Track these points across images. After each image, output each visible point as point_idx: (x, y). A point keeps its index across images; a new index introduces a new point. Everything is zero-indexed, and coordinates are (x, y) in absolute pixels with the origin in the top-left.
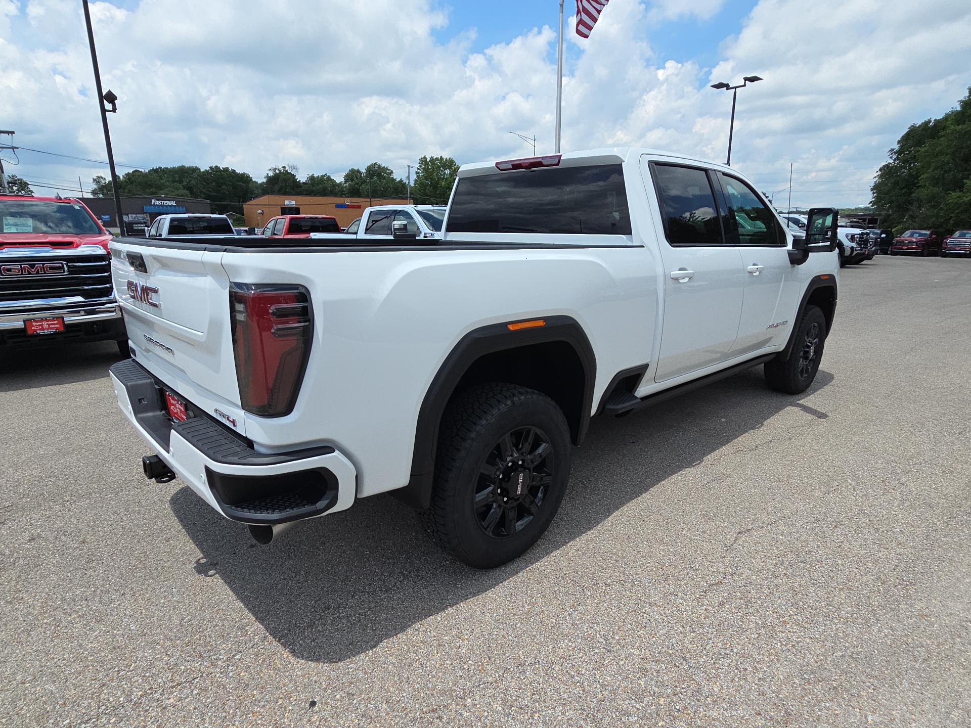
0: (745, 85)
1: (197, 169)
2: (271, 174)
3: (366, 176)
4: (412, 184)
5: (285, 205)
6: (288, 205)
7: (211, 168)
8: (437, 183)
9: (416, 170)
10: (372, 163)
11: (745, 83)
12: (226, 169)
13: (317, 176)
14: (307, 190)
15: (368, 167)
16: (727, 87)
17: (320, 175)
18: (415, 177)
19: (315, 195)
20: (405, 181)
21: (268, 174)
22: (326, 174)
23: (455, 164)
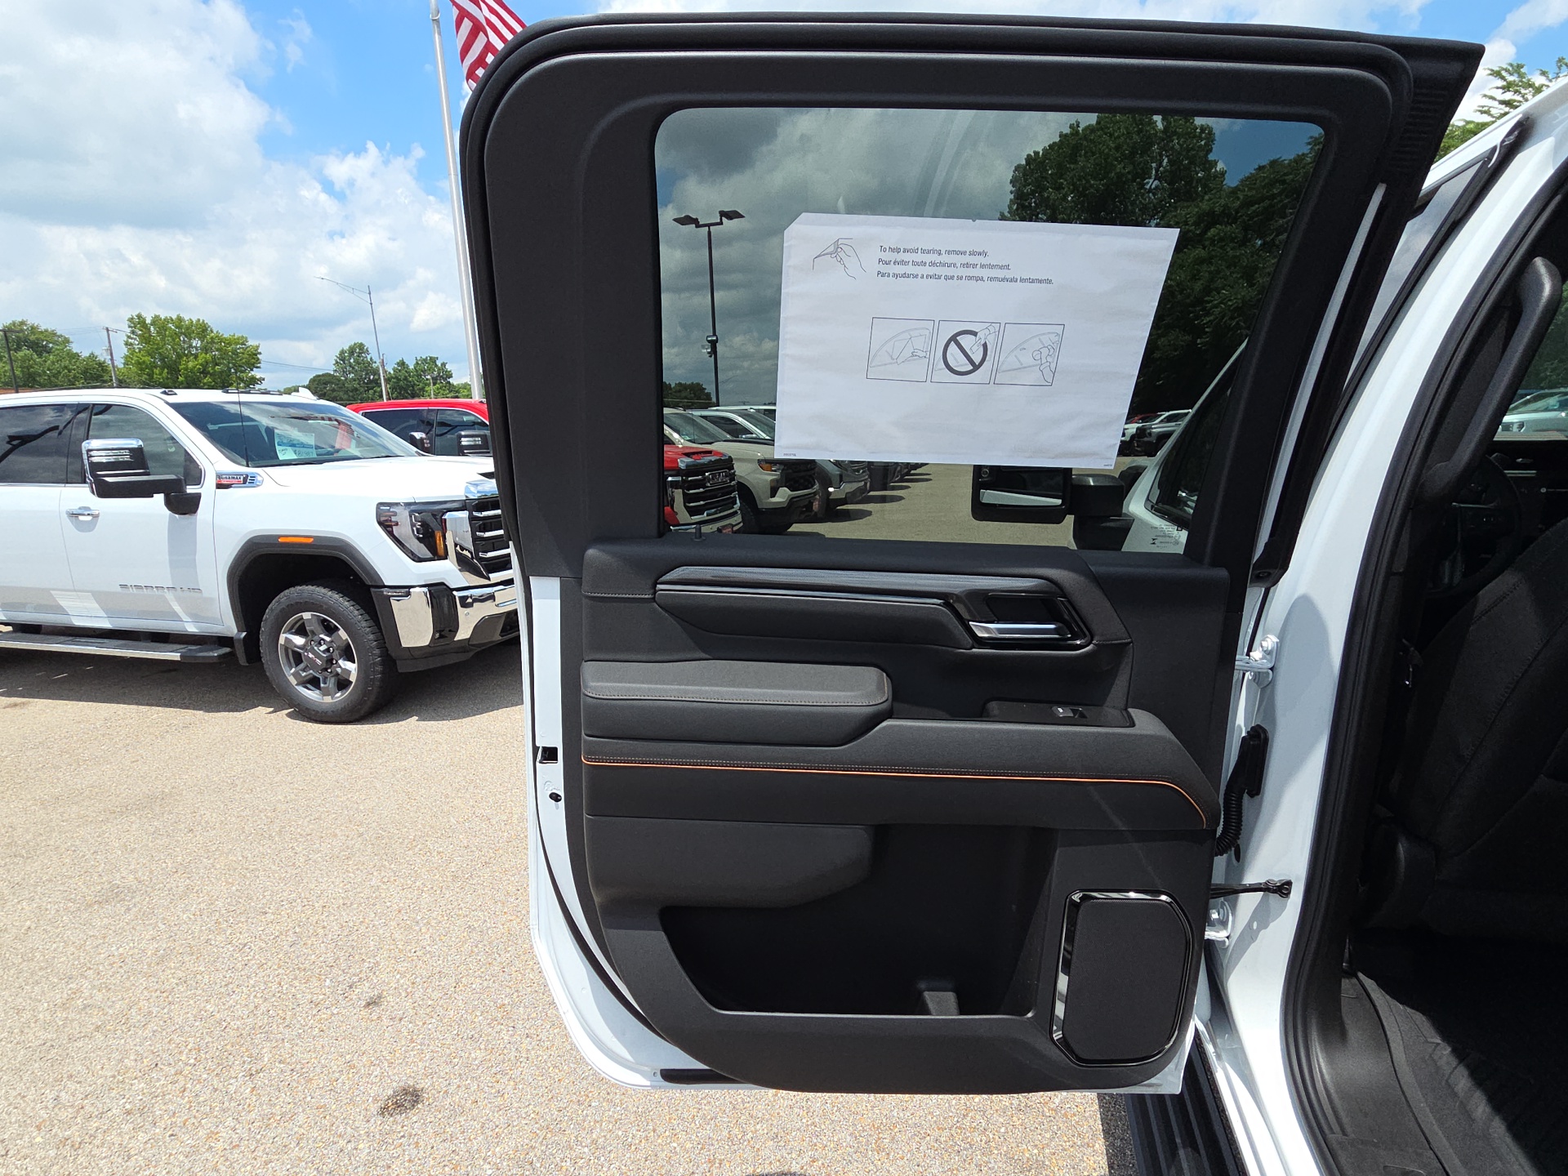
0: (721, 223)
4: (119, 363)
8: (177, 363)
9: (125, 339)
11: (721, 219)
16: (695, 222)
18: (125, 351)
20: (103, 356)
23: (212, 331)
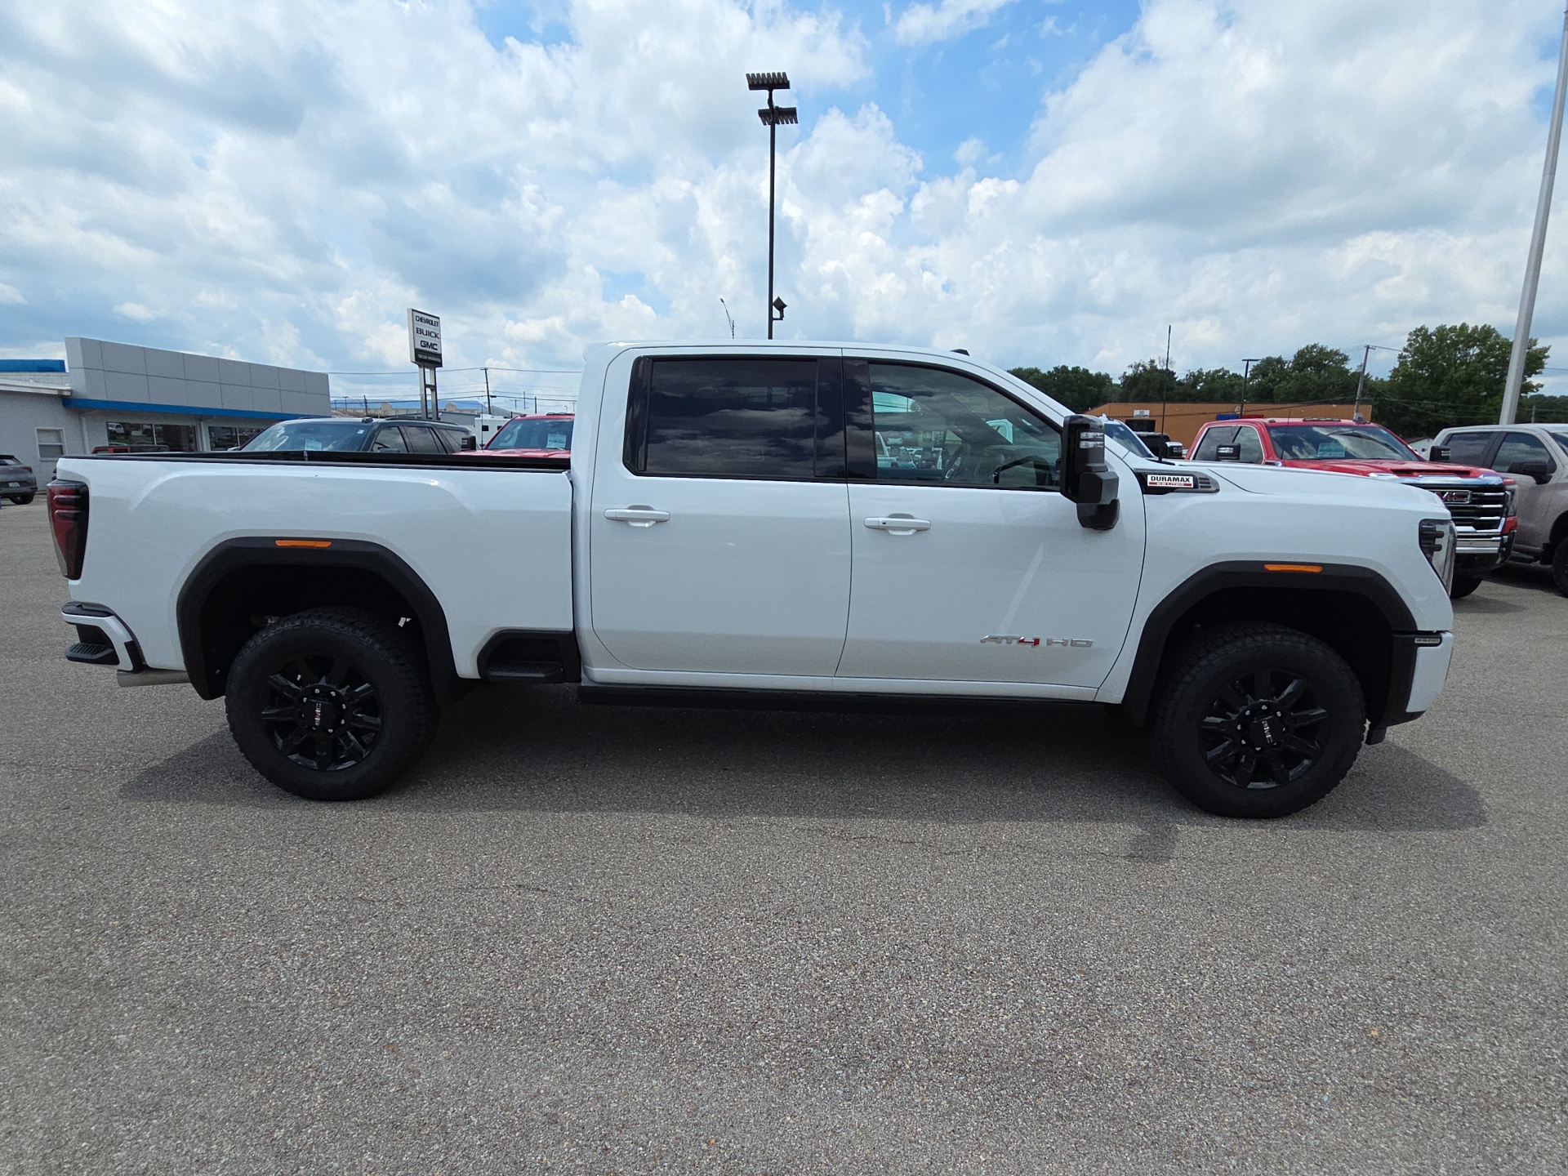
1: (1037, 371)
2: (1130, 372)
3: (1294, 368)
5: (1133, 416)
6: (1138, 416)
7: (1056, 369)
9: (1401, 352)
10: (1307, 346)
12: (1076, 370)
13: (1207, 371)
14: (1180, 394)
15: (1298, 353)
17: (1213, 369)
18: (1396, 365)
19: (1194, 401)
20: (1371, 372)
21: (1125, 373)
22: (1223, 369)
